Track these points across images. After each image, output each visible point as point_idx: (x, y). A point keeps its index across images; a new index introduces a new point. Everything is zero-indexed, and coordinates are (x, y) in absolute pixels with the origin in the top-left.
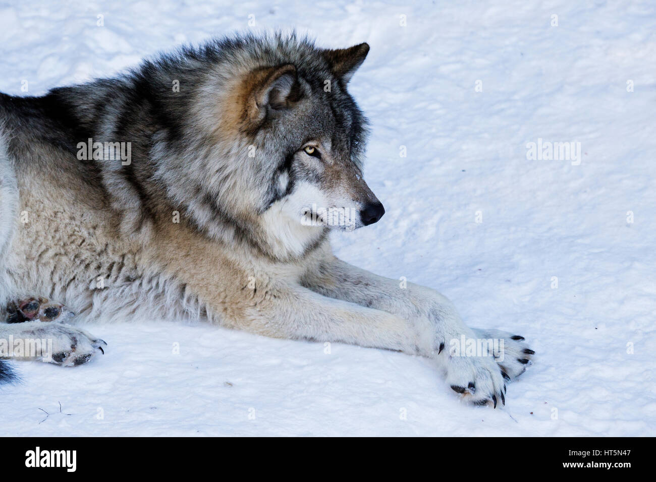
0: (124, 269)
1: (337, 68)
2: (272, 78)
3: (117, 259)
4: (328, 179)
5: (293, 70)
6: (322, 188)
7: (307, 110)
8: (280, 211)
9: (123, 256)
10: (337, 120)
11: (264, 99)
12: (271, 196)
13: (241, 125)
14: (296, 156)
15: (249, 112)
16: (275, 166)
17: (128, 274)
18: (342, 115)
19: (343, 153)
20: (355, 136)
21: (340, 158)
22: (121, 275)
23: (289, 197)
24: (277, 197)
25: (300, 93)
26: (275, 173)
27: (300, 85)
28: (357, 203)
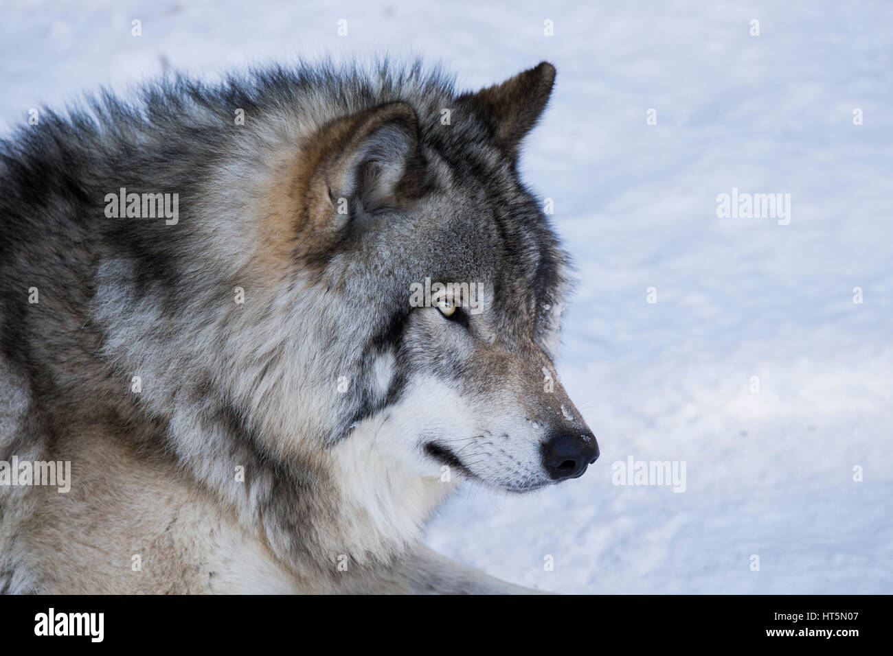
2: (362, 131)
4: (481, 373)
5: (409, 116)
6: (465, 391)
7: (439, 217)
8: (373, 445)
10: (507, 248)
11: (344, 180)
12: (355, 405)
13: (297, 243)
14: (413, 317)
15: (312, 212)
16: (366, 333)
18: (517, 236)
19: (518, 321)
20: (544, 292)
21: (511, 331)
23: (393, 410)
24: (366, 409)
25: (427, 180)
26: (366, 352)
27: (425, 162)
28: (536, 426)
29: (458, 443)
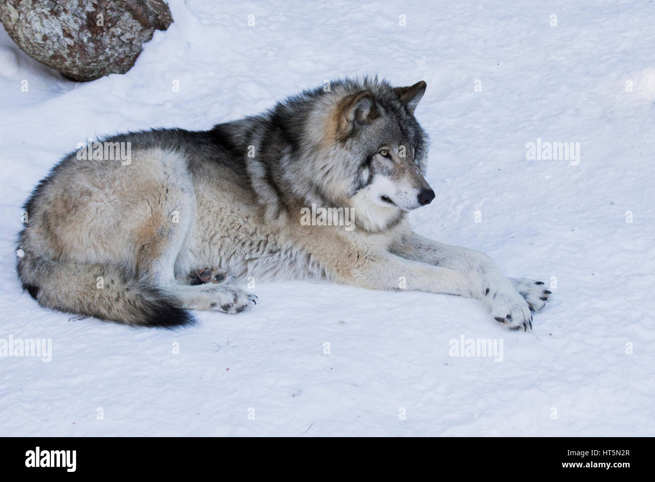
0: (268, 244)
1: (403, 97)
2: (356, 101)
3: (263, 238)
4: (396, 173)
5: (370, 95)
6: (392, 179)
7: (381, 125)
8: (364, 197)
9: (267, 236)
10: (403, 133)
11: (351, 116)
12: (357, 185)
13: (336, 135)
14: (374, 157)
15: (341, 125)
16: (359, 163)
17: (271, 248)
18: (407, 130)
19: (407, 156)
20: (418, 146)
21: (405, 159)
22: (266, 249)
23: (370, 186)
24: (361, 186)
25: (377, 114)
26: (359, 169)
27: (377, 108)
28: (415, 190)
29: (391, 195)
